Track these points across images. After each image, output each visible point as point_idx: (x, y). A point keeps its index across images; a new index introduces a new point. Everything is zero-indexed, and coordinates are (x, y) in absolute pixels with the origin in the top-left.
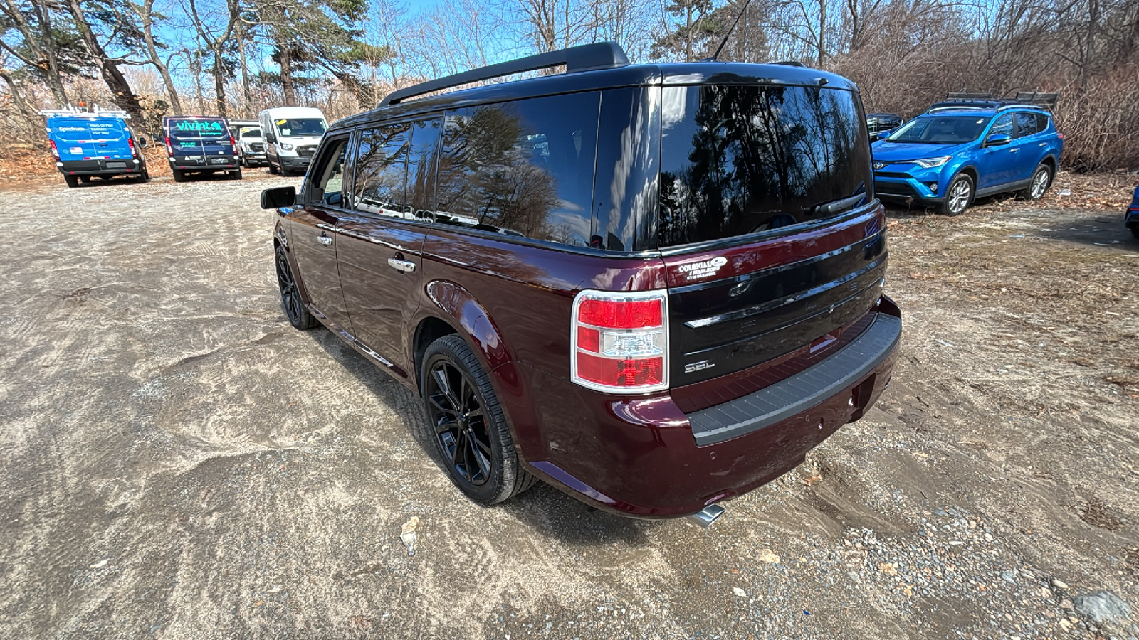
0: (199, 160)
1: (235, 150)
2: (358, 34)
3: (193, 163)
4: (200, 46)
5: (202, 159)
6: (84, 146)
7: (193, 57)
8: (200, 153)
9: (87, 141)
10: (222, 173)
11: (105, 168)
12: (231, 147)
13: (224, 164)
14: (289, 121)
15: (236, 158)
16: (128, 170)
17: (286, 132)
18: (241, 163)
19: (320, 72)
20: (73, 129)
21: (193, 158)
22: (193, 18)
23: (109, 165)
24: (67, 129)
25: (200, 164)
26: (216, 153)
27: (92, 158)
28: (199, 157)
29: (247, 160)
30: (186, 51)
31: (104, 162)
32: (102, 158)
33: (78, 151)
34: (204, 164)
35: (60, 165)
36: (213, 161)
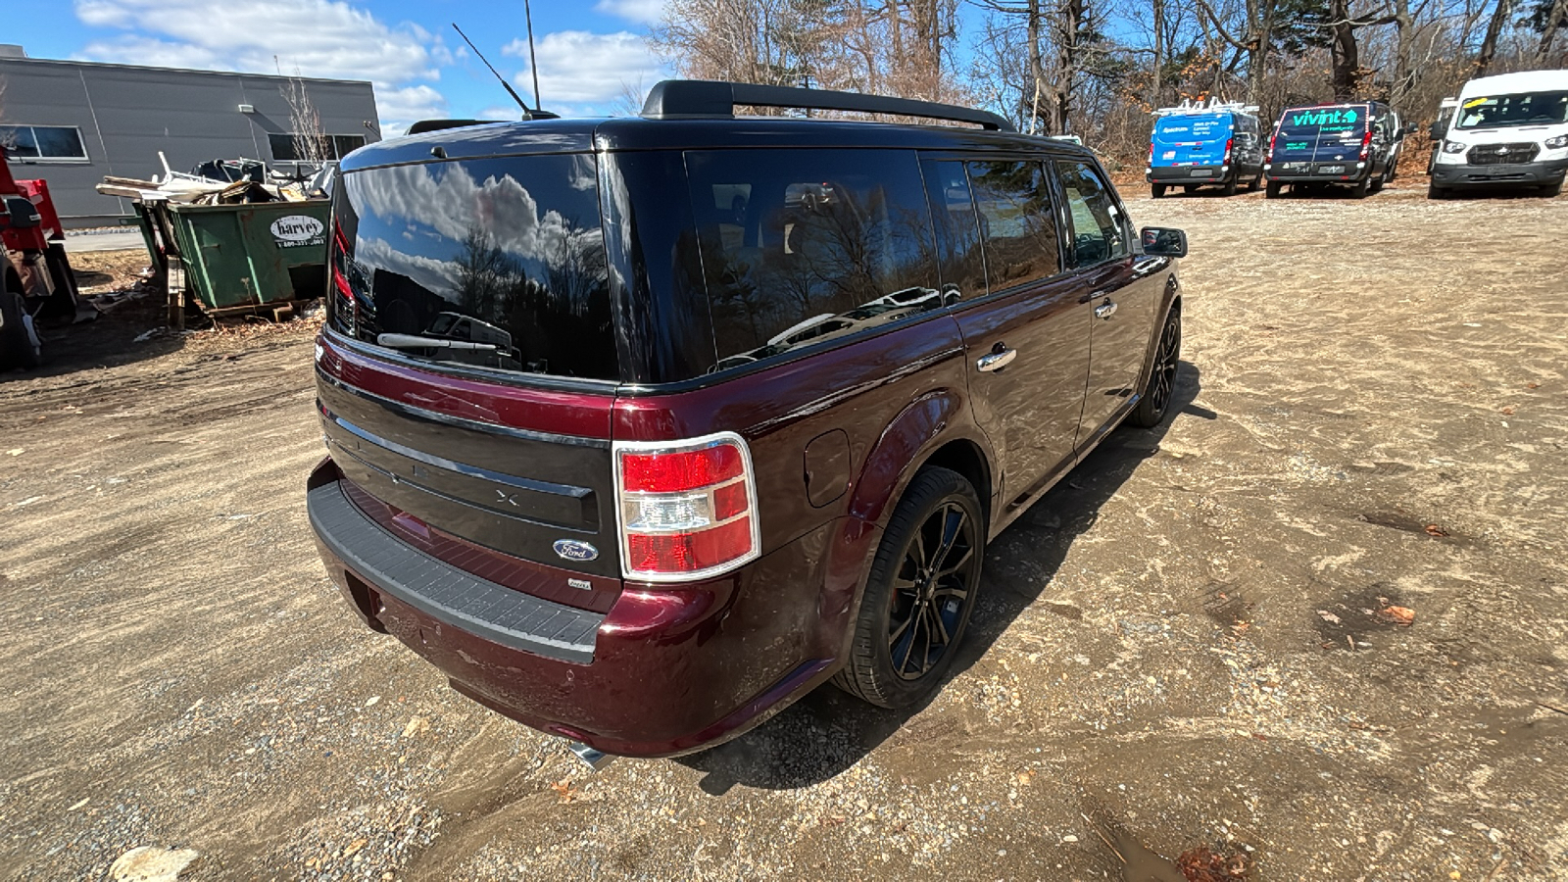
0: (1302, 167)
3: (1291, 172)
5: (1305, 167)
6: (1178, 150)
8: (1308, 158)
9: (1184, 144)
11: (1189, 176)
13: (1337, 174)
15: (1360, 165)
16: (1211, 179)
20: (1177, 129)
21: (1294, 164)
23: (1197, 173)
24: (1172, 130)
25: (1301, 174)
27: (1180, 165)
28: (1303, 163)
31: (1192, 169)
32: (1191, 164)
33: (1170, 155)
34: (1307, 174)
35: (1149, 171)
36: (1322, 170)
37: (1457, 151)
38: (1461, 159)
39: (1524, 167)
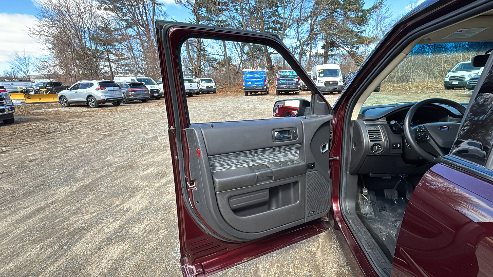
1: (299, 83)
2: (362, 32)
3: (283, 88)
4: (297, 45)
6: (252, 82)
7: (293, 49)
8: (286, 84)
9: (253, 80)
10: (292, 93)
12: (298, 82)
13: (294, 89)
14: (324, 70)
15: (299, 86)
16: (262, 90)
17: (322, 75)
18: (300, 89)
19: (341, 51)
21: (284, 86)
22: (297, 34)
23: (257, 89)
24: (249, 76)
25: (285, 89)
26: (292, 84)
27: (253, 86)
28: (286, 86)
29: (303, 88)
30: (292, 47)
31: (256, 87)
32: (256, 86)
33: (250, 83)
34: (287, 89)
35: (244, 88)
36: (290, 88)
37: (321, 83)
38: (323, 85)
39: (335, 87)
